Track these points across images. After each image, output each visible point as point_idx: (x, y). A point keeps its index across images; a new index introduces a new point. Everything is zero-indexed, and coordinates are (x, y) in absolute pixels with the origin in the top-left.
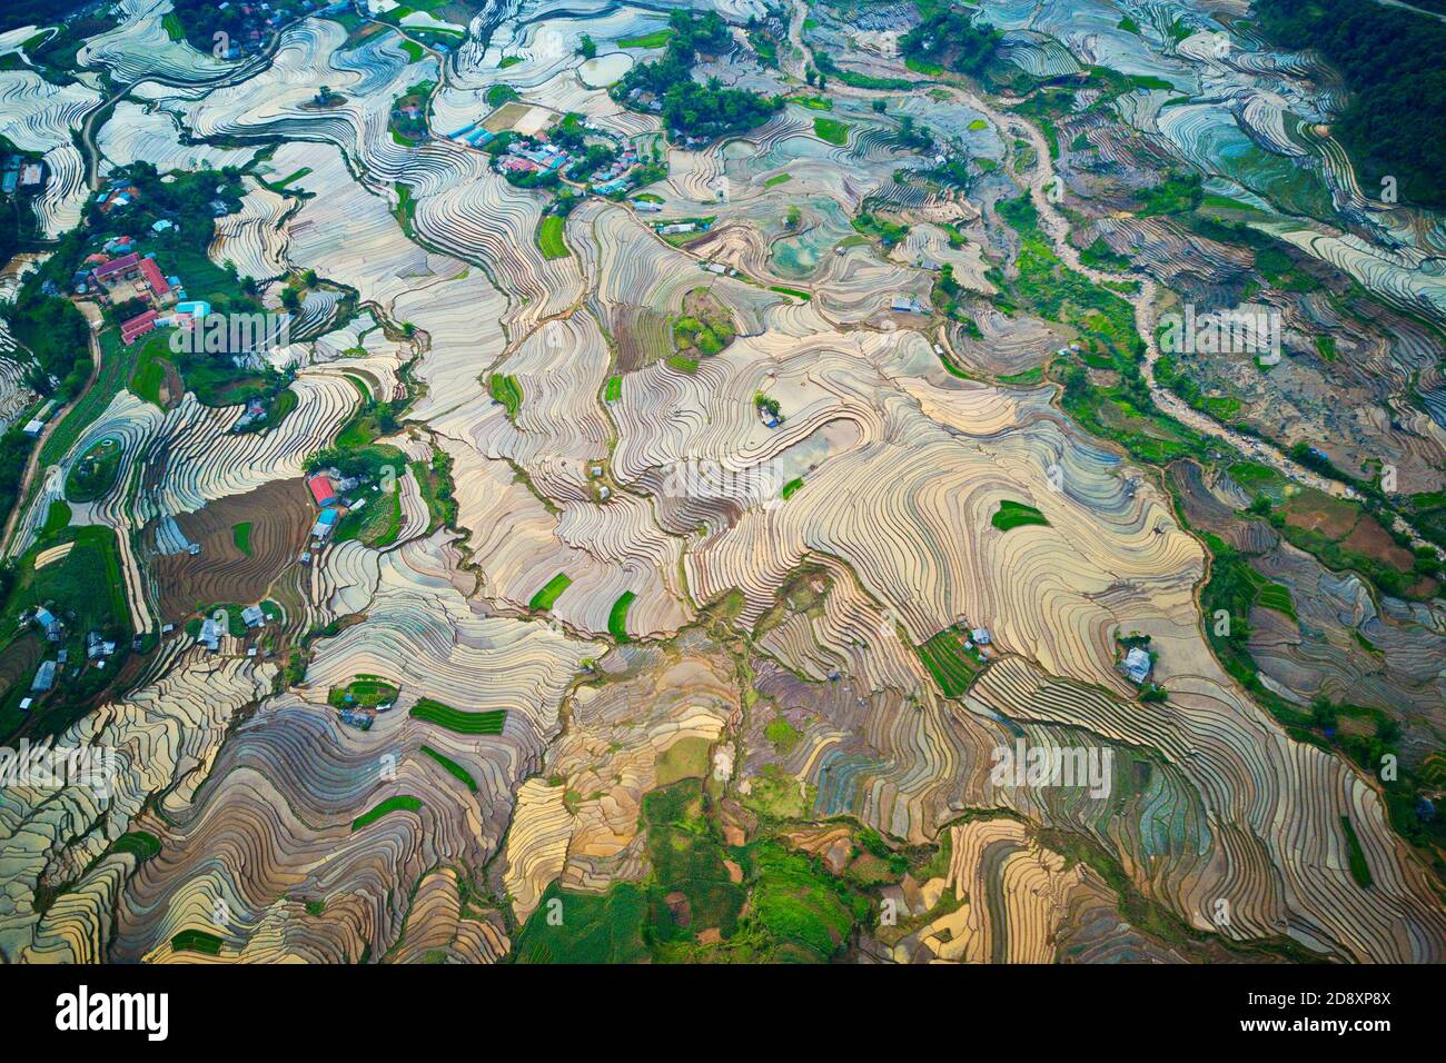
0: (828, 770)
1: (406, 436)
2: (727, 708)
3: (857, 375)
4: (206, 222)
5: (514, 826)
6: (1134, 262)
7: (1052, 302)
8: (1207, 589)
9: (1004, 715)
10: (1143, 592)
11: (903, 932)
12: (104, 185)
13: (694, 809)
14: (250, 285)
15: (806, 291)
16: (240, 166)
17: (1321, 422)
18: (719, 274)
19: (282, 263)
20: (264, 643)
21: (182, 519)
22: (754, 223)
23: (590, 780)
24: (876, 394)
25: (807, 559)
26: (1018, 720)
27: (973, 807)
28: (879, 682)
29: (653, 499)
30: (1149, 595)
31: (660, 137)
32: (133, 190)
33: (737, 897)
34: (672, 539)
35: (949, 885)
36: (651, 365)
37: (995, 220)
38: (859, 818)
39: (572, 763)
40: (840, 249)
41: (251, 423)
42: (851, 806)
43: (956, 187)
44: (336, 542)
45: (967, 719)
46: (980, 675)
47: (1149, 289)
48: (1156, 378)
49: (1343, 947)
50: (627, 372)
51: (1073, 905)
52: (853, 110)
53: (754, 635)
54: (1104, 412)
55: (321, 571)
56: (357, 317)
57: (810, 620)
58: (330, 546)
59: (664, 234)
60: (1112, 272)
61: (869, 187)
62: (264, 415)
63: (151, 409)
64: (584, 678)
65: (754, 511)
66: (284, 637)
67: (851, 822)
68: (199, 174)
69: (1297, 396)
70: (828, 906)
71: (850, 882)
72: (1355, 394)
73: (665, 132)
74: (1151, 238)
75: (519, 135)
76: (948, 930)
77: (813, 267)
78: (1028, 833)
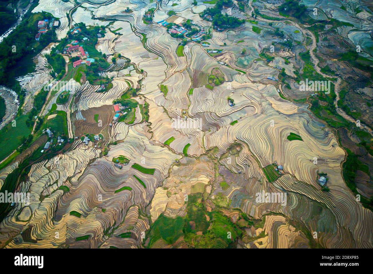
0: (235, 196)
1: (138, 98)
2: (211, 177)
3: (256, 95)
4: (96, 39)
6: (336, 73)
9: (284, 189)
10: (327, 162)
11: (250, 241)
12: (73, 28)
13: (199, 201)
14: (105, 56)
15: (244, 71)
16: (105, 26)
18: (222, 65)
19: (113, 51)
20: (99, 144)
21: (82, 111)
22: (233, 52)
23: (174, 190)
24: (260, 100)
25: (236, 142)
26: (287, 191)
28: (251, 175)
31: (211, 27)
32: (79, 30)
33: (207, 225)
34: (201, 132)
35: (263, 230)
36: (201, 87)
37: (298, 58)
38: (242, 210)
40: (255, 61)
41: (101, 90)
42: (240, 206)
43: (289, 48)
44: (119, 122)
45: (274, 189)
46: (279, 177)
50: (195, 88)
52: (263, 25)
53: (220, 159)
54: (322, 112)
55: (114, 128)
56: (129, 66)
57: (235, 157)
58: (117, 123)
59: (209, 53)
60: (329, 75)
61: (265, 46)
62: (104, 88)
63: (78, 84)
64: (176, 164)
65: (224, 127)
66: (104, 144)
68: (95, 27)
71: (237, 225)
73: (212, 26)
75: (175, 24)
77: (247, 65)
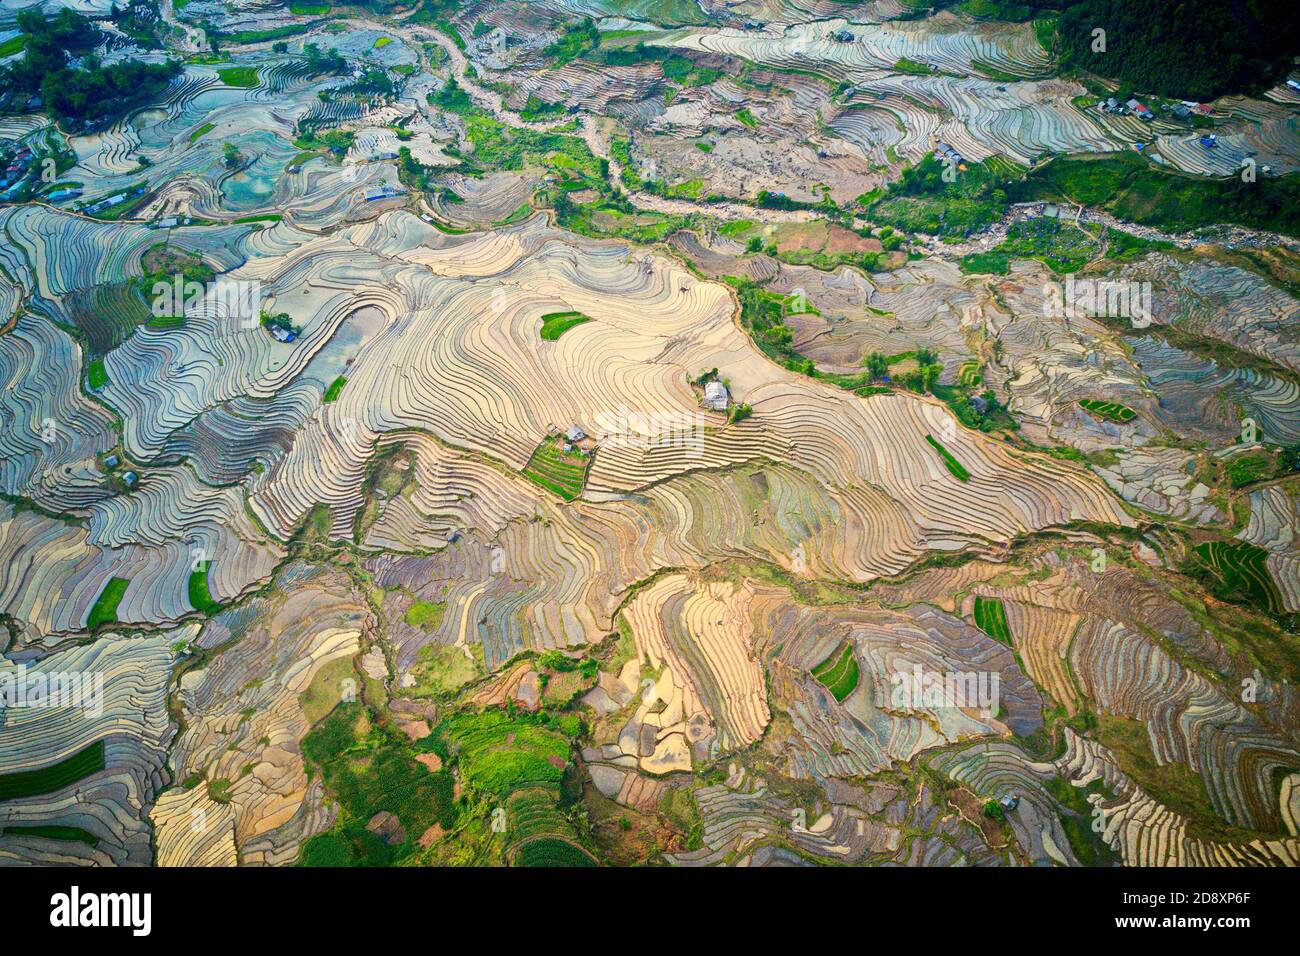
0: (484, 621)
2: (356, 617)
3: (357, 266)
5: (160, 853)
6: (568, 106)
7: (514, 158)
8: (743, 316)
9: (625, 492)
10: (694, 339)
11: (619, 725)
13: (362, 726)
15: (272, 213)
17: (768, 172)
18: (172, 227)
23: (232, 760)
24: (384, 275)
25: (379, 444)
26: (638, 490)
27: (634, 583)
28: (499, 520)
29: (189, 461)
30: (700, 339)
33: (445, 783)
34: (228, 492)
35: (643, 661)
36: (131, 335)
37: (433, 112)
38: (533, 649)
39: (205, 753)
40: (292, 168)
42: (520, 642)
43: (386, 94)
45: (594, 511)
46: (589, 468)
47: (590, 122)
48: (627, 187)
49: (973, 535)
50: (106, 352)
51: (756, 617)
53: (356, 540)
54: (598, 221)
57: (407, 497)
60: (553, 120)
61: (298, 111)
64: (184, 666)
65: (305, 425)
67: (528, 655)
69: (740, 161)
70: (539, 739)
71: (549, 709)
72: (783, 144)
74: (572, 82)
76: (660, 700)
77: (271, 193)
78: (691, 580)
